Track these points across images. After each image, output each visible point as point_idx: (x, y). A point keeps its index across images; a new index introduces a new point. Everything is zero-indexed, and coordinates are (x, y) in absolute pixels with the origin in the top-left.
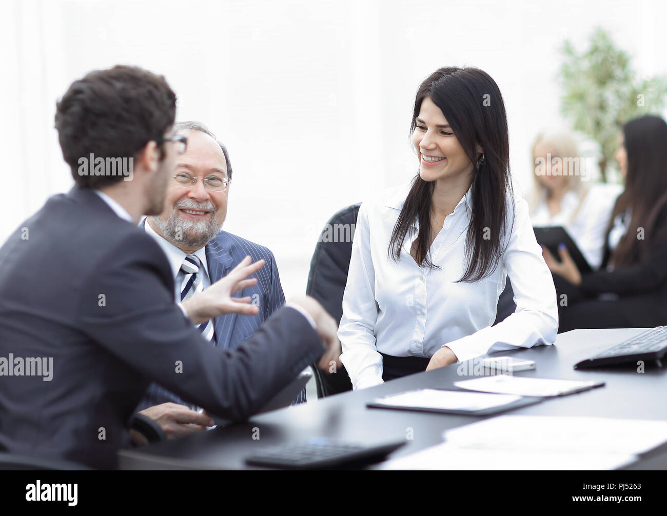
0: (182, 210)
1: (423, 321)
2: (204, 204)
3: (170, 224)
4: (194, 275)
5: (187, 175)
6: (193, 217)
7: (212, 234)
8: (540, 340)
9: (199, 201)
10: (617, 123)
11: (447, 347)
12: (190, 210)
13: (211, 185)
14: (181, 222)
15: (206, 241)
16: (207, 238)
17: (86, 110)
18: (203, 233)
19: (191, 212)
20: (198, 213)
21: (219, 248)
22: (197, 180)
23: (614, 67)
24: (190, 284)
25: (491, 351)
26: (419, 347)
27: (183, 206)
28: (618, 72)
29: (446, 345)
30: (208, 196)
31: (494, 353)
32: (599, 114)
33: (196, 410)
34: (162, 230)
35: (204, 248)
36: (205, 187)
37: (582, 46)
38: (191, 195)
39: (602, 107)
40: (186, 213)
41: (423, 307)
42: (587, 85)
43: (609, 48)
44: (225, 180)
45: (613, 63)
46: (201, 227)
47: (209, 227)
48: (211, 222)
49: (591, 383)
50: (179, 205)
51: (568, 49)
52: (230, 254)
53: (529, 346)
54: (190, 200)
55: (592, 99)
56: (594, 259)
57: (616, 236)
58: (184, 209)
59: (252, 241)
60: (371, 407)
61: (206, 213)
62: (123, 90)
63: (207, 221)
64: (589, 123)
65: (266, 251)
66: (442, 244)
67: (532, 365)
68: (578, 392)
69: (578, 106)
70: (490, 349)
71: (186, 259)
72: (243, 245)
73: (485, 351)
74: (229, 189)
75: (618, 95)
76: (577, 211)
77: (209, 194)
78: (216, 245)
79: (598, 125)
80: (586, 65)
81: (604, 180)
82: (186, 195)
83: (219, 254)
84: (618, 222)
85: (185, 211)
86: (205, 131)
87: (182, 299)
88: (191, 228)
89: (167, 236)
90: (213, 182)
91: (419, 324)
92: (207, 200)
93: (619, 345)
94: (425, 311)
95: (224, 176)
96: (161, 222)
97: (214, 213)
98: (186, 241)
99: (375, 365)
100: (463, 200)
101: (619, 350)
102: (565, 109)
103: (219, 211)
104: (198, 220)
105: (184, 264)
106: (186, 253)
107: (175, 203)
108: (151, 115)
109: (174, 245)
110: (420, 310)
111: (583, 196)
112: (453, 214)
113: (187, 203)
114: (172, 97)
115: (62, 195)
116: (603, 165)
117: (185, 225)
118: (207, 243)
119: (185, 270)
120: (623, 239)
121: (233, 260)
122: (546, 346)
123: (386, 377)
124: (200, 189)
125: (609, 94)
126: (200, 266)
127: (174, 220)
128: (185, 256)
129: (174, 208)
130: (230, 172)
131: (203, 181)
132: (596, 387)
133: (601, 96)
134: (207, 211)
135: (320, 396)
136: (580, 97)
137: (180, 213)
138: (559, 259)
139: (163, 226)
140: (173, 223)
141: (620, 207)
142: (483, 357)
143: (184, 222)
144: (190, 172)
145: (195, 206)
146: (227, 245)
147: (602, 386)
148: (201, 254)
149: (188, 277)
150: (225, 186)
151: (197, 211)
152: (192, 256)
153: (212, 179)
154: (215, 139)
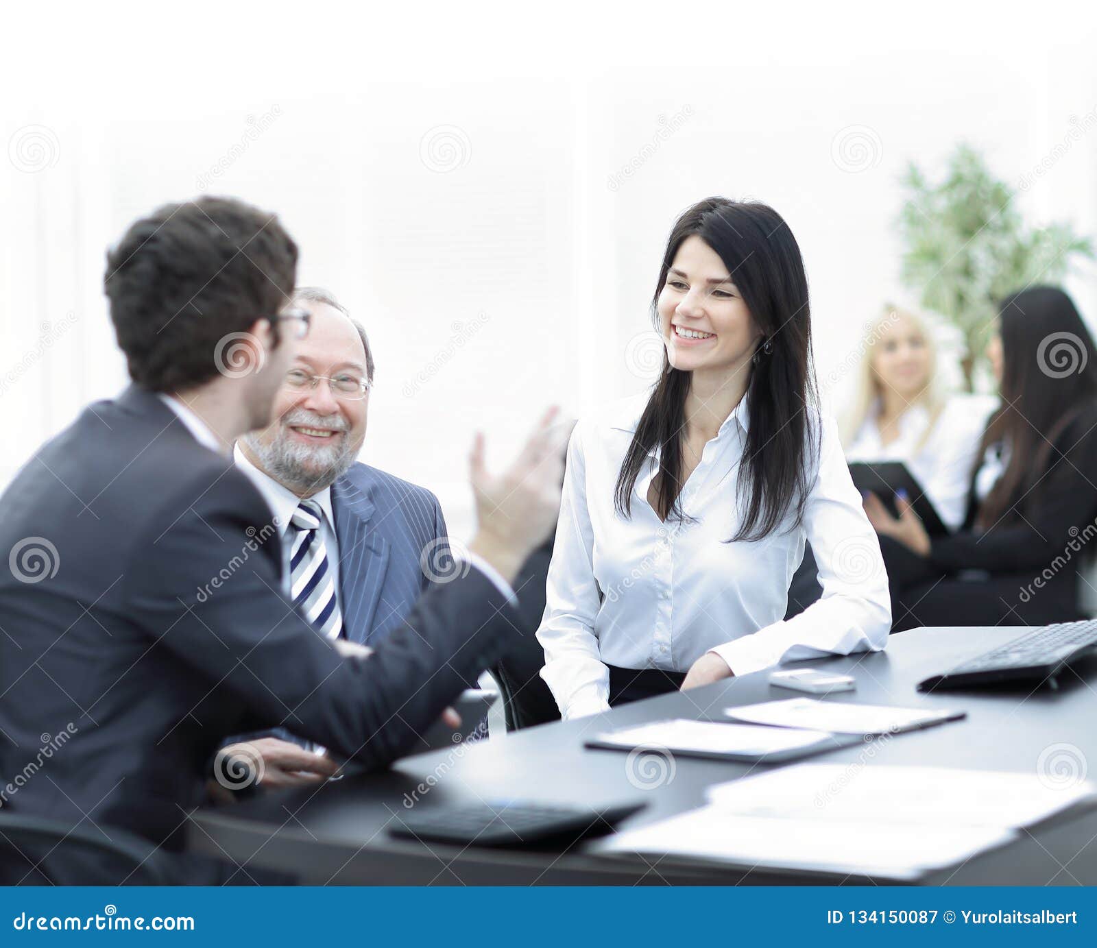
0: (294, 428)
1: (668, 609)
2: (330, 420)
3: (275, 450)
4: (312, 533)
5: (304, 374)
6: (311, 441)
7: (341, 467)
8: (862, 642)
9: (322, 414)
10: (991, 297)
11: (714, 652)
12: (307, 428)
13: (342, 389)
14: (293, 447)
15: (333, 478)
16: (334, 473)
17: (163, 270)
18: (327, 466)
19: (309, 432)
20: (321, 434)
21: (353, 490)
22: (319, 380)
23: (987, 208)
24: (306, 547)
25: (786, 660)
26: (665, 652)
27: (297, 422)
28: (994, 217)
29: (713, 649)
30: (337, 407)
31: (790, 664)
32: (962, 283)
33: (312, 749)
34: (262, 459)
35: (328, 490)
36: (331, 392)
37: (937, 175)
38: (310, 404)
39: (967, 271)
40: (300, 433)
41: (666, 586)
42: (944, 236)
43: (980, 177)
44: (364, 381)
45: (985, 201)
46: (324, 456)
47: (337, 457)
48: (340, 449)
49: (944, 713)
50: (291, 420)
51: (914, 179)
52: (370, 499)
53: (846, 651)
54: (309, 412)
55: (952, 259)
56: (951, 515)
57: (987, 479)
58: (298, 427)
59: (404, 479)
60: (591, 747)
61: (334, 433)
62: (222, 237)
63: (333, 446)
64: (947, 298)
65: (428, 496)
66: (699, 487)
67: (850, 683)
68: (924, 727)
69: (930, 271)
70: (783, 657)
71: (299, 507)
72: (390, 485)
73: (775, 661)
74: (370, 395)
75: (994, 252)
76: (926, 437)
77: (339, 404)
78: (347, 484)
79: (961, 300)
80: (942, 204)
81: (969, 388)
82: (301, 404)
83: (352, 499)
84: (991, 456)
85: (300, 430)
86: (332, 304)
87: (292, 570)
88: (310, 458)
89: (269, 470)
90: (345, 384)
91: (663, 614)
92: (335, 413)
93: (990, 653)
94: (670, 593)
95: (362, 375)
96: (261, 447)
97: (345, 433)
98: (300, 478)
99: (597, 682)
100: (732, 415)
101: (990, 662)
102: (909, 274)
103: (354, 432)
104: (320, 446)
105: (296, 514)
106: (299, 497)
107: (284, 417)
108: (263, 279)
109: (282, 484)
110: (662, 592)
111: (935, 411)
112: (716, 439)
113: (304, 416)
114: (291, 249)
115: (108, 403)
116: (967, 365)
117: (300, 452)
118: (333, 481)
119: (297, 523)
120: (999, 484)
121: (373, 509)
122: (873, 652)
123: (615, 700)
124: (324, 396)
125: (979, 251)
126: (322, 517)
127: (282, 444)
128: (298, 501)
129: (281, 425)
130: (370, 369)
131: (329, 383)
132: (951, 720)
133: (965, 254)
134: (334, 430)
135: (511, 728)
136: (933, 255)
137: (292, 432)
138: (895, 514)
139: (264, 454)
140: (279, 449)
141: (994, 433)
142: (773, 669)
143: (298, 447)
144: (309, 369)
145: (315, 422)
146: (364, 485)
147: (961, 718)
148: (323, 500)
149: (303, 535)
150: (364, 390)
151: (318, 430)
152: (308, 503)
153: (344, 380)
154: (348, 316)
